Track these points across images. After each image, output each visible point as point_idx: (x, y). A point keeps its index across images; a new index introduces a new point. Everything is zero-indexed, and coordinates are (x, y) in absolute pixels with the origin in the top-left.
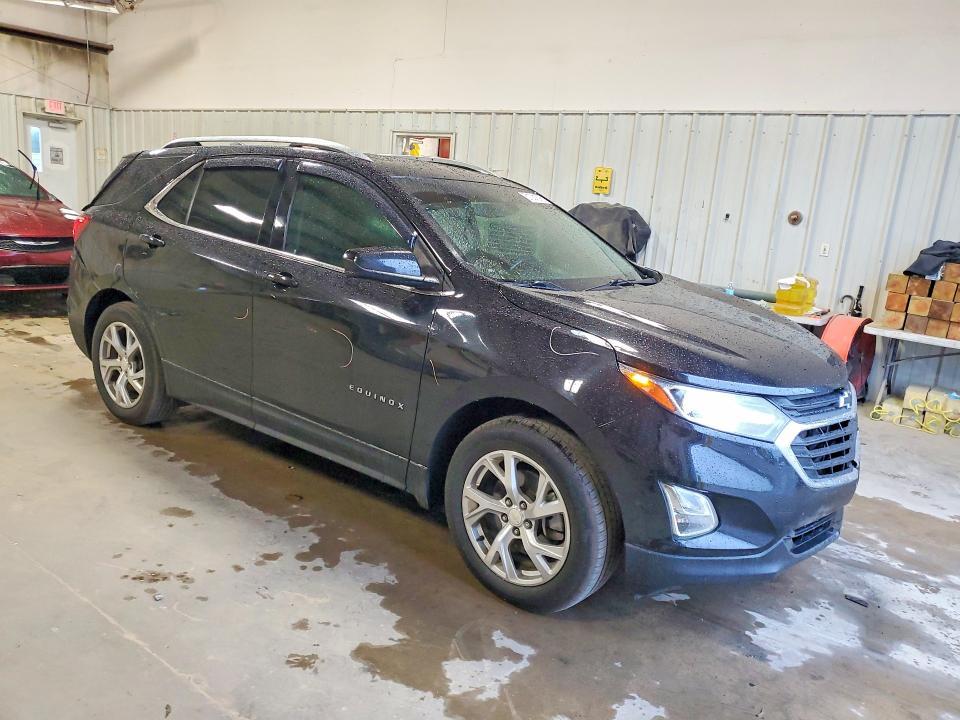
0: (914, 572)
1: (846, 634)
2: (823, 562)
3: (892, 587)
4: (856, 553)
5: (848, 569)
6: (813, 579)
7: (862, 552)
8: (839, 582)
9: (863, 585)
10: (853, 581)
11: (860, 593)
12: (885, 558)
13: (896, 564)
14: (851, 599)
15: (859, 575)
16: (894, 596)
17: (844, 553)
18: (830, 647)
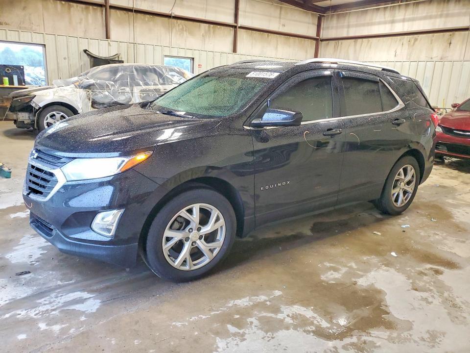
0: (7, 316)
1: (15, 257)
2: (59, 283)
3: (14, 293)
4: (50, 303)
5: (44, 288)
6: (53, 270)
7: (49, 307)
8: (40, 277)
9: (28, 284)
10: (34, 283)
11: (25, 279)
12: (32, 314)
13: (22, 313)
14: (26, 273)
15: (35, 288)
16: (8, 289)
17: (57, 297)
18: (16, 250)
